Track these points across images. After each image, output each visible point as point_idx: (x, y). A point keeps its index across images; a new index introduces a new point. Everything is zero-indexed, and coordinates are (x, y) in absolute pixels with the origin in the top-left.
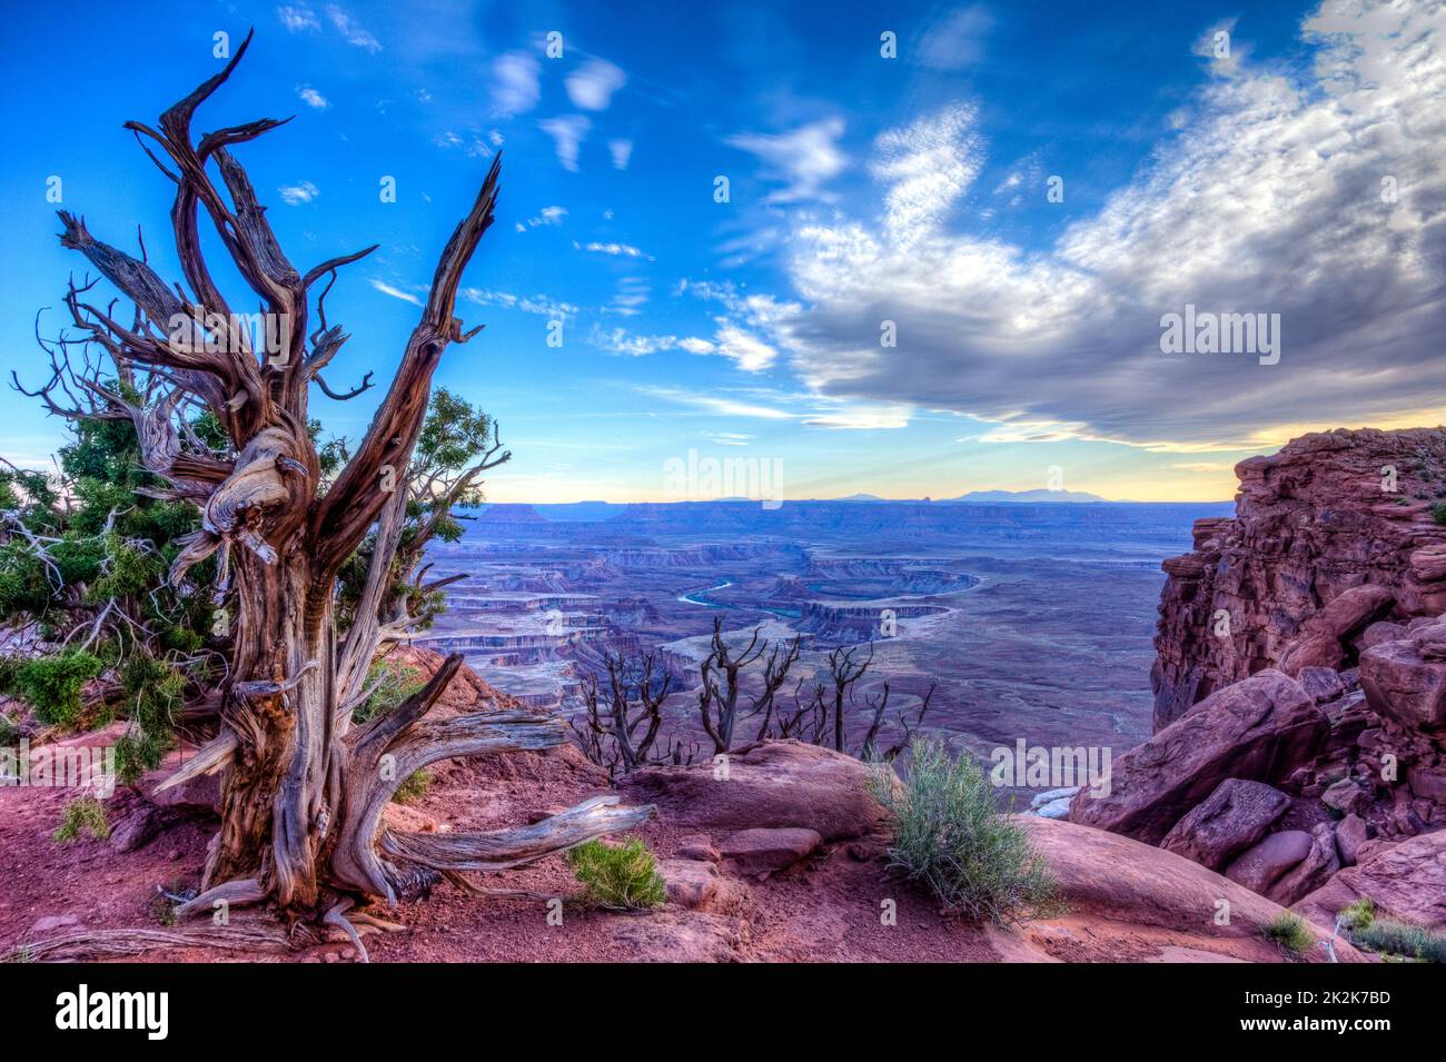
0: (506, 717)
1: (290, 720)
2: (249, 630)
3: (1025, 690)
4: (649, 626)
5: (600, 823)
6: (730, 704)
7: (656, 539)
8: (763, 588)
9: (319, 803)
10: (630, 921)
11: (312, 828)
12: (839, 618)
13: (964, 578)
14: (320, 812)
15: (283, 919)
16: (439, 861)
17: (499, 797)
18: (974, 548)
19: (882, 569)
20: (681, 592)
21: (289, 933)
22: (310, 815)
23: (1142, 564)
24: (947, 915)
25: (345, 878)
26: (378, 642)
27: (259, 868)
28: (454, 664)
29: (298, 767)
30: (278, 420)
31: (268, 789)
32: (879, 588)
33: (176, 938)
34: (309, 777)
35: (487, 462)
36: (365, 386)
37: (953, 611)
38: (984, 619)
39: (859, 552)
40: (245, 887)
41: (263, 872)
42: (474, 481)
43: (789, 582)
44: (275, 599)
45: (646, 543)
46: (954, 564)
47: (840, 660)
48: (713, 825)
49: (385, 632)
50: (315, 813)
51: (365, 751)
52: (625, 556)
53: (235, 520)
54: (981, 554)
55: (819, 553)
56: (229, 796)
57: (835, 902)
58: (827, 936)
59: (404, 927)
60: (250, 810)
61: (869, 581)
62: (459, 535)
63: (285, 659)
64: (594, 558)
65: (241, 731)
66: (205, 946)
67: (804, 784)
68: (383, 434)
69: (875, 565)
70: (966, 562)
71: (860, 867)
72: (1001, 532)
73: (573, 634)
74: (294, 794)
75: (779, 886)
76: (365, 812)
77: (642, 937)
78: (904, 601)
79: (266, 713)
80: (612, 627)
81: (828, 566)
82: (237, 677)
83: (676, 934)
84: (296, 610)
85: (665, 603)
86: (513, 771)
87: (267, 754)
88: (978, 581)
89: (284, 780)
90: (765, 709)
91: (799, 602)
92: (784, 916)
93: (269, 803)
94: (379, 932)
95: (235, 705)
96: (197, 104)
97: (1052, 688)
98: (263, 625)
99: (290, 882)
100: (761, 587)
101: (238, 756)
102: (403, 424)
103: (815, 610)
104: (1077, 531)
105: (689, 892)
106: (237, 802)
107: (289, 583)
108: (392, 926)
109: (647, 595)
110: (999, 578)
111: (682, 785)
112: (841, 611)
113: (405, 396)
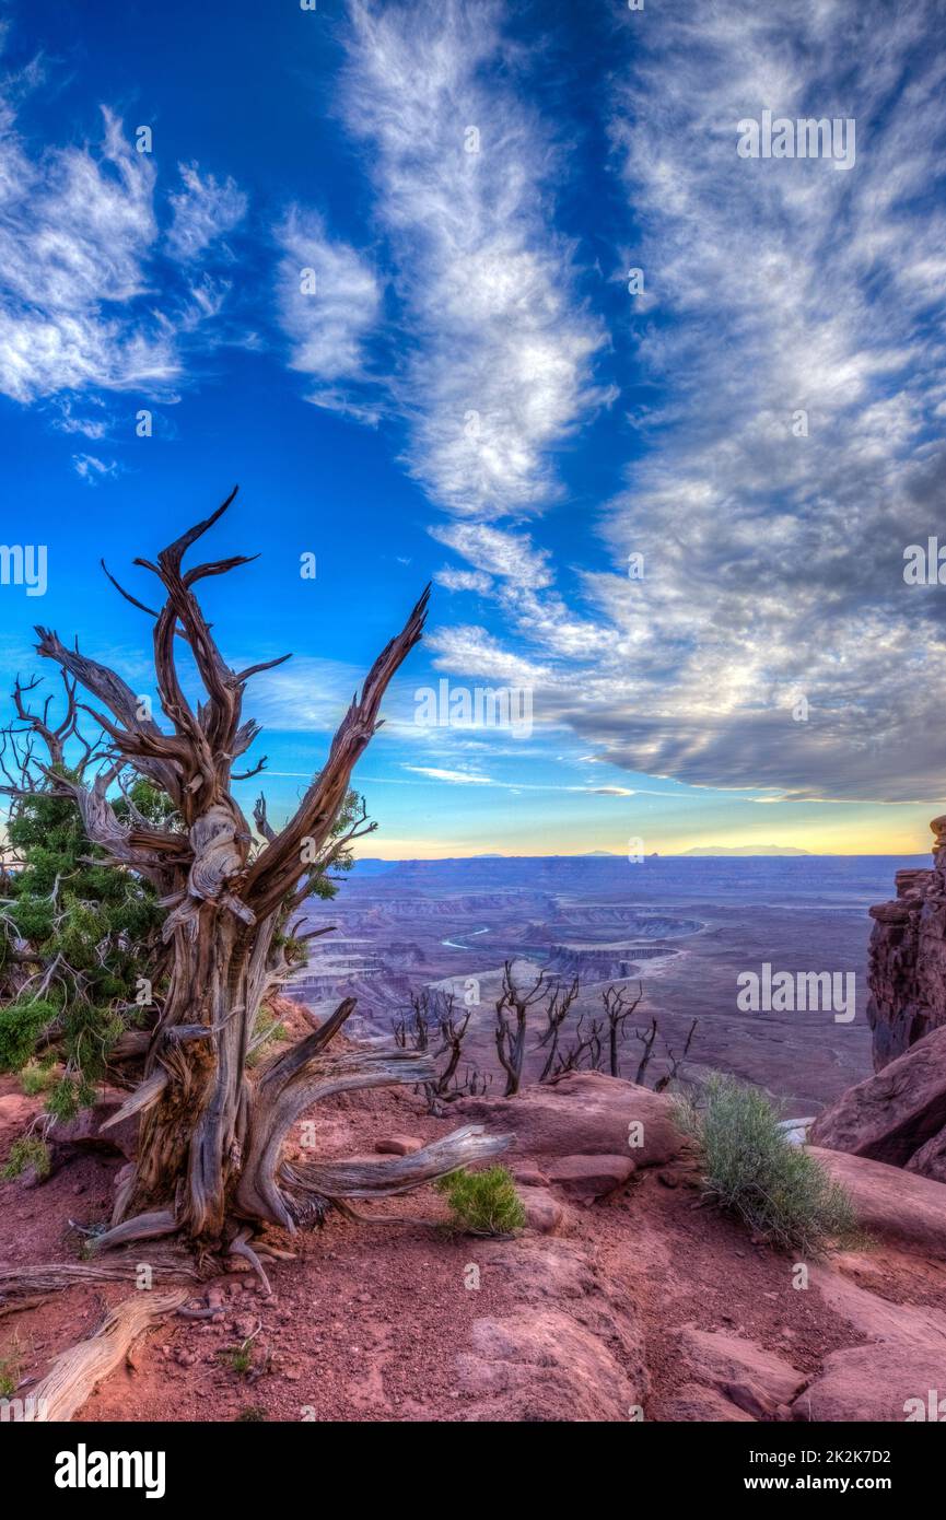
0: (386, 1054)
1: (213, 1060)
2: (182, 979)
3: (749, 1025)
4: (417, 967)
5: (469, 1151)
6: (519, 1039)
7: (424, 890)
8: (514, 935)
9: (232, 1138)
10: (497, 1247)
11: (226, 1159)
12: (582, 960)
13: (691, 924)
14: (233, 1144)
15: (194, 1251)
16: (330, 1189)
17: (340, 1126)
18: (699, 897)
19: (618, 915)
20: (445, 937)
21: (197, 1263)
22: (224, 1150)
23: (849, 910)
24: (758, 1244)
25: (248, 1208)
26: (266, 987)
27: (172, 1198)
28: (349, 1007)
29: (217, 1102)
30: (221, 799)
31: (188, 1123)
32: (617, 932)
33: (97, 1272)
34: (226, 1112)
35: (357, 831)
36: (260, 768)
37: (681, 952)
38: (710, 959)
39: (597, 901)
40: (157, 1220)
41: (178, 1204)
42: (345, 846)
43: (538, 927)
44: (207, 952)
45: (415, 894)
46: (681, 911)
47: (612, 998)
48: (537, 1152)
49: (270, 978)
50: (228, 1146)
51: (268, 1088)
52: (397, 906)
53: (219, 886)
54: (705, 902)
55: (563, 902)
56: (150, 1132)
57: (656, 1229)
58: (655, 1262)
59: (294, 1256)
60: (169, 1144)
61: (606, 927)
62: (333, 893)
63: (211, 1005)
64: (371, 908)
65: (172, 1071)
66: (120, 1280)
67: (614, 1113)
68: (313, 812)
69: (612, 912)
70: (693, 909)
71: (671, 1193)
72: (721, 882)
73: (351, 975)
74: (212, 1128)
75: (603, 1211)
76: (267, 1144)
77: (511, 1262)
78: (638, 944)
79: (194, 1054)
80: (385, 968)
81: (570, 913)
82: (167, 1020)
83: (542, 1259)
84: (224, 961)
85: (431, 947)
86: (349, 1102)
87: (191, 1091)
88: (702, 927)
89: (204, 1115)
90: (550, 1042)
91: (547, 945)
92: (614, 1242)
93: (187, 1138)
94: (274, 1261)
95: (170, 1047)
96: (188, 545)
97: (774, 1024)
98: (195, 975)
99: (202, 1212)
100: (513, 932)
101: (166, 1095)
102: (329, 803)
103: (560, 953)
104: (788, 881)
105: (543, 1217)
106: (159, 1137)
107: (219, 939)
108: (285, 1255)
109: (416, 940)
110: (722, 923)
111: (505, 1114)
112: (584, 953)
113: (334, 780)
